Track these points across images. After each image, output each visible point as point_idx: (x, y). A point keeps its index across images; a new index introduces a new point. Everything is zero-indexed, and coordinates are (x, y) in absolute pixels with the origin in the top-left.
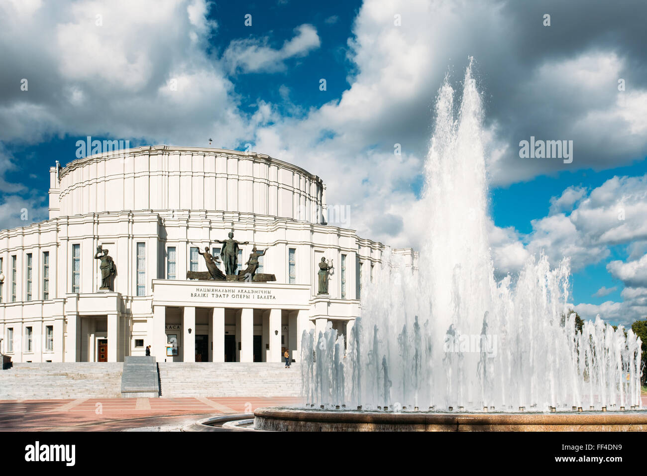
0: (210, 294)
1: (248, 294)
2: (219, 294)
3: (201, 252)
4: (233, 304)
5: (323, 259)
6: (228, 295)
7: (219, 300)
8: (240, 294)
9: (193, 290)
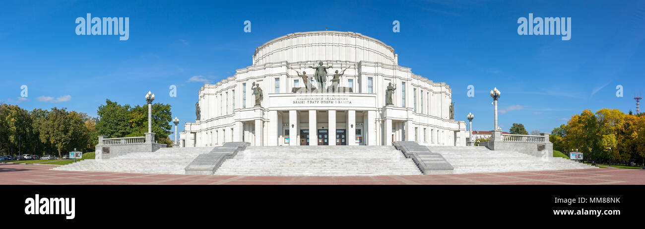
0: (306, 101)
1: (332, 101)
2: (312, 101)
3: (300, 74)
4: (322, 106)
5: (390, 84)
6: (318, 102)
7: (312, 105)
8: (326, 100)
9: (295, 99)
